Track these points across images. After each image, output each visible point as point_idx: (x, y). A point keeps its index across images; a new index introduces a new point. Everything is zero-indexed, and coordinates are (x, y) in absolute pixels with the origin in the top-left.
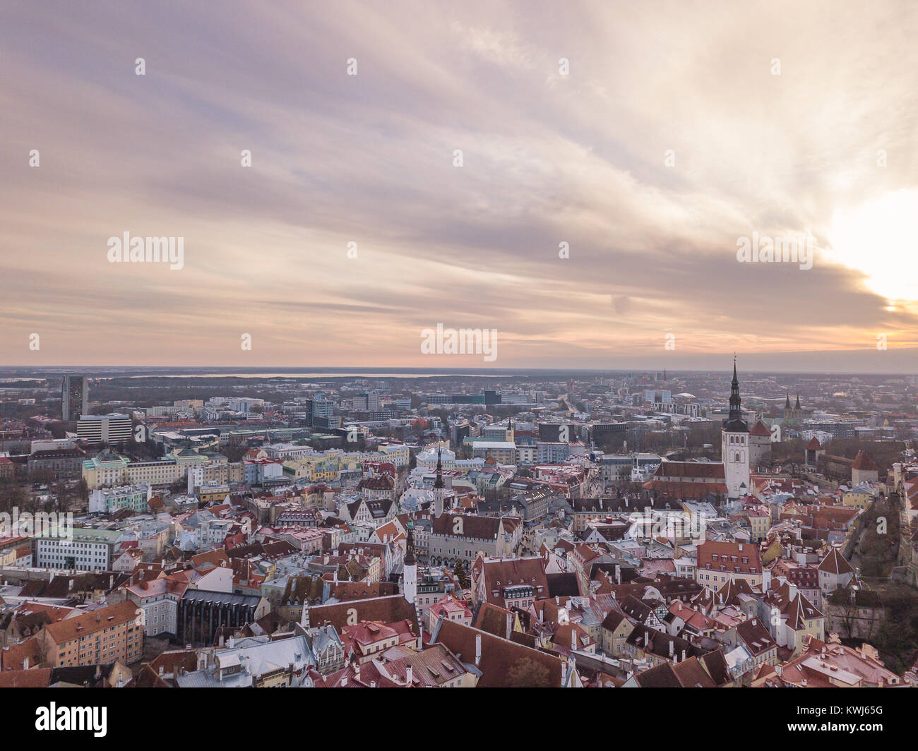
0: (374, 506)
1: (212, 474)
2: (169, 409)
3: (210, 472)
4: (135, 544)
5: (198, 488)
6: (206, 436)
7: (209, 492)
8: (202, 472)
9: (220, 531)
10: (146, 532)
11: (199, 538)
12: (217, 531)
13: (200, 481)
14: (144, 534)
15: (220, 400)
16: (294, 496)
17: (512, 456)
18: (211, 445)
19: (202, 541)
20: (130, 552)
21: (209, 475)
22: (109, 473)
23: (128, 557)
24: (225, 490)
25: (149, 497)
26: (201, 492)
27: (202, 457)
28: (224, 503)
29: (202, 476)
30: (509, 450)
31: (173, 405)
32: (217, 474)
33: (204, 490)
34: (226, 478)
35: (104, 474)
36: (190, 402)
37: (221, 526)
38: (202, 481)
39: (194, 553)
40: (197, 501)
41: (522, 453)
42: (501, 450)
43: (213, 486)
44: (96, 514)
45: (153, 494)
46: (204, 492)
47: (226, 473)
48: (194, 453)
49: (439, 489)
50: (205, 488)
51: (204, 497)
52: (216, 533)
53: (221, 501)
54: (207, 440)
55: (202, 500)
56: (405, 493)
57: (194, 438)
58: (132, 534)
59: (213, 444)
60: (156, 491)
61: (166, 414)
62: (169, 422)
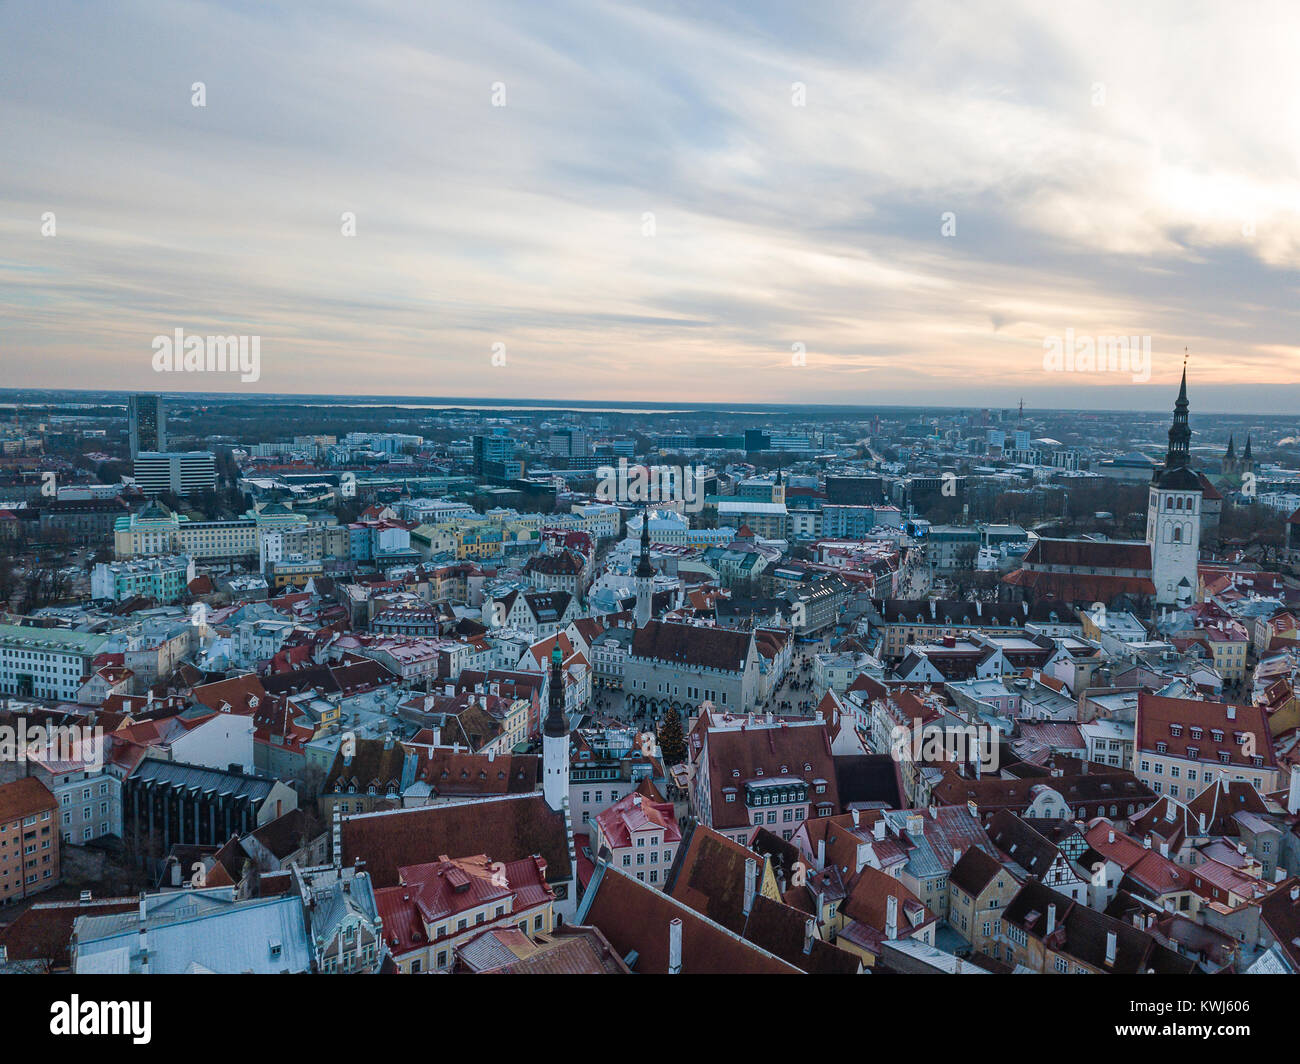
0: (541, 603)
1: (297, 544)
2: (282, 447)
3: (294, 541)
4: (119, 659)
5: (272, 564)
6: (314, 485)
7: (289, 570)
8: (280, 539)
9: (270, 640)
10: (151, 638)
11: (237, 651)
12: (265, 639)
13: (277, 553)
14: (149, 641)
15: (360, 437)
16: (418, 582)
17: (780, 526)
18: (322, 498)
19: (242, 656)
20: (106, 673)
21: (291, 544)
22: (151, 538)
23: (102, 682)
24: (315, 569)
25: (191, 576)
26: (276, 572)
27: (297, 517)
28: (306, 590)
29: (279, 545)
30: (776, 517)
31: (293, 443)
32: (305, 544)
33: (281, 568)
34: (320, 550)
35: (144, 538)
36: (316, 438)
37: (273, 632)
38: (280, 553)
39: (222, 677)
40: (265, 585)
41: (798, 521)
42: (763, 516)
43: (296, 562)
44: (100, 602)
45: (197, 572)
46: (281, 571)
47: (319, 543)
48: (285, 510)
49: (645, 580)
50: (282, 564)
51: (282, 580)
52: (264, 642)
53: (302, 587)
54: (314, 492)
55: (278, 584)
56: (598, 581)
57: (296, 489)
58: (122, 640)
59: (326, 497)
60: (204, 568)
61: (277, 454)
62: (276, 465)
